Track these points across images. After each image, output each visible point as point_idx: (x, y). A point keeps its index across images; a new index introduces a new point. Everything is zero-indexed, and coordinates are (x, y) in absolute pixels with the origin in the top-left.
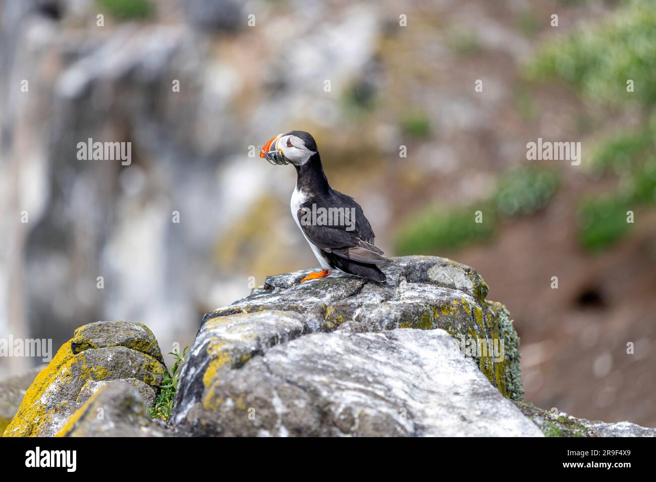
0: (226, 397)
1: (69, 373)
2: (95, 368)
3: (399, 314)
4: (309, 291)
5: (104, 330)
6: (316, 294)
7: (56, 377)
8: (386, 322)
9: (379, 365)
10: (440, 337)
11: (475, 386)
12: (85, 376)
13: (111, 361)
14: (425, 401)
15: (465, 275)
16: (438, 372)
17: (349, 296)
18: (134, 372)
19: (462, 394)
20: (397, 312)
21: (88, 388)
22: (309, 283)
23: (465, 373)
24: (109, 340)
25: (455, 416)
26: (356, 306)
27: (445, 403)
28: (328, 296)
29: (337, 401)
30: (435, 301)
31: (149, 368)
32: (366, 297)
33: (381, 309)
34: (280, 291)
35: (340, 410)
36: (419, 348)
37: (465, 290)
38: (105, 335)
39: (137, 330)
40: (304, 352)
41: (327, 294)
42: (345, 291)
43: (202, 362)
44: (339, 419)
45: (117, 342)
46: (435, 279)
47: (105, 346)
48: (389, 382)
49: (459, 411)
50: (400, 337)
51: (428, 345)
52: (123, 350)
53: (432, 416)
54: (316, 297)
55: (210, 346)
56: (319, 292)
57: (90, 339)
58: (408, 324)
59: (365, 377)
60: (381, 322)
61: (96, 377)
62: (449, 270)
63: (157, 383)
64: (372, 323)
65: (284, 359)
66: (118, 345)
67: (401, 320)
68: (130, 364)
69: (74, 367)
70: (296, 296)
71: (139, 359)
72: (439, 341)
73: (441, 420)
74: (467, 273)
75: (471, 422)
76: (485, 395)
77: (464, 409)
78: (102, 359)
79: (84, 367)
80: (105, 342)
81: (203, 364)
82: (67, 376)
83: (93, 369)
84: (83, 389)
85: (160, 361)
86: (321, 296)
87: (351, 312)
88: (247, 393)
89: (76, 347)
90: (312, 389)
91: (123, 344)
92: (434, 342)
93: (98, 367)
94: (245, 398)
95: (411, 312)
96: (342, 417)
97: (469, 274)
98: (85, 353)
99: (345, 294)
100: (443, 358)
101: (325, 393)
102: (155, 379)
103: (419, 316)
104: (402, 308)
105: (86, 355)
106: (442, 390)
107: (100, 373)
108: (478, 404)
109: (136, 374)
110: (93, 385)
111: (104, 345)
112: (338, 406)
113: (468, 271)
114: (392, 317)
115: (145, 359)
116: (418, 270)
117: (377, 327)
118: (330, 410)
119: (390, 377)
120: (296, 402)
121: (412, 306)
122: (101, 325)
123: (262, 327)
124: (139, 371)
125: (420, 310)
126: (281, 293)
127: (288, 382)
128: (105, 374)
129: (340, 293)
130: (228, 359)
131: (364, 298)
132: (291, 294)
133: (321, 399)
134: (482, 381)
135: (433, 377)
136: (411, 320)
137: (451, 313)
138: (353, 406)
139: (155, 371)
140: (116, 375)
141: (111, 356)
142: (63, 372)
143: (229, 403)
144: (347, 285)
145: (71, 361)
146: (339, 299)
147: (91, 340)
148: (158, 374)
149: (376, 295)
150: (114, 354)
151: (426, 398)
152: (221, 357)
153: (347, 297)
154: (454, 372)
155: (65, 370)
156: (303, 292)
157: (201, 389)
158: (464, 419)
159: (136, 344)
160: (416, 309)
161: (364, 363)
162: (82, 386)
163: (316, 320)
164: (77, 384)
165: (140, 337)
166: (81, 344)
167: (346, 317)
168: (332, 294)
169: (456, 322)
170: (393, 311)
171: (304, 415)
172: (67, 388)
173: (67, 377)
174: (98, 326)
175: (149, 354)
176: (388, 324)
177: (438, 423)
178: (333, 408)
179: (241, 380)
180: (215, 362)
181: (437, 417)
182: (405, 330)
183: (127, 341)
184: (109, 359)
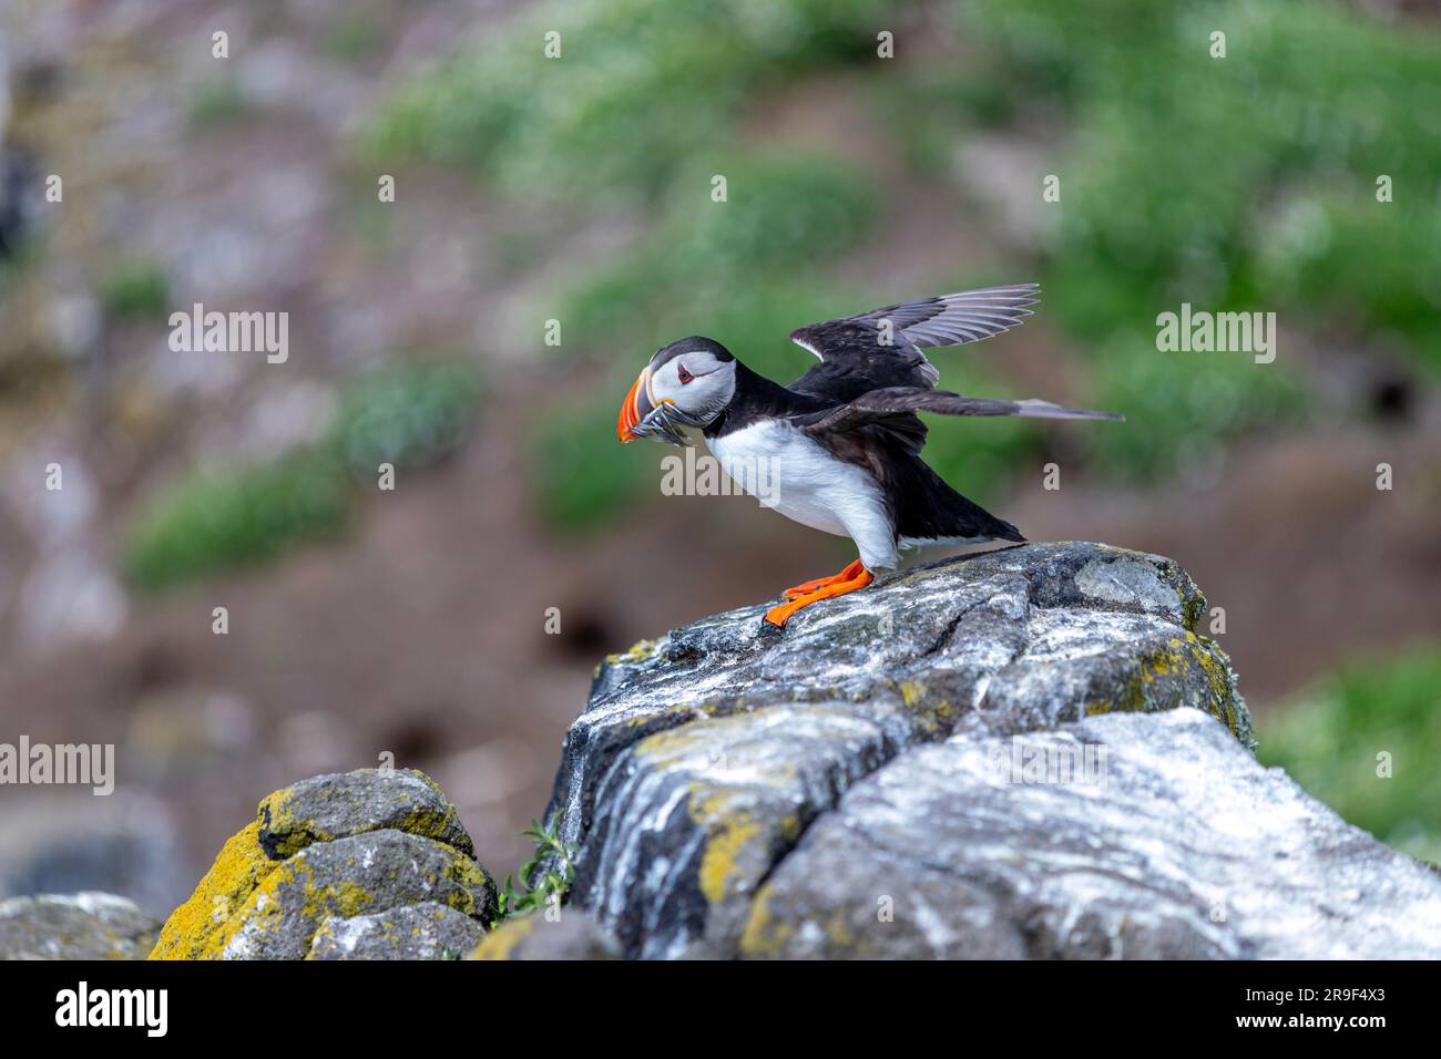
0: (800, 921)
1: (277, 905)
2: (336, 887)
3: (1083, 683)
4: (826, 651)
5: (338, 796)
6: (846, 657)
7: (244, 918)
8: (1057, 705)
9: (1091, 808)
10: (1194, 727)
11: (1317, 833)
12: (313, 910)
13: (371, 867)
14: (1222, 881)
15: (1159, 577)
16: (1217, 810)
17: (926, 654)
18: (427, 887)
19: (1292, 855)
20: (1078, 677)
21: (331, 937)
22: (818, 632)
23: (1277, 804)
24: (352, 817)
25: (1307, 909)
26: (976, 675)
27: (1268, 879)
28: (876, 659)
29: (1059, 901)
30: (1137, 644)
31: (456, 874)
32: (972, 651)
33: (1038, 677)
34: (722, 659)
35: (1070, 922)
36: (1155, 757)
37: (1163, 613)
38: (341, 806)
39: (413, 788)
40: (923, 794)
41: (871, 654)
42: (915, 644)
43: (683, 843)
44: (1069, 944)
45: (372, 821)
46: (1095, 595)
47: (348, 834)
48: (1136, 844)
49: (1306, 895)
50: (1105, 736)
51: (1173, 748)
52: (395, 839)
53: (1254, 915)
54: (850, 663)
55: (694, 803)
56: (853, 652)
57: (308, 819)
58: (1104, 703)
59: (1082, 839)
60: (1045, 705)
61: (341, 908)
62: (1121, 570)
63: (477, 907)
64: (1023, 711)
65: (894, 817)
66: (376, 828)
67: (1089, 697)
68: (415, 867)
69: (285, 891)
70: (799, 666)
71: (432, 855)
72: (1196, 737)
73: (1279, 920)
74: (1162, 573)
75: (1347, 919)
76: (1351, 851)
77: (1315, 888)
78: (349, 863)
79: (310, 887)
80: (346, 823)
81: (690, 848)
82: (272, 913)
83: (331, 890)
84: (316, 941)
85: (470, 855)
86: (859, 659)
87: (966, 690)
88: (852, 904)
89: (274, 845)
90: (992, 879)
91: (387, 825)
92: (1186, 739)
93: (343, 885)
94: (848, 917)
95: (1109, 675)
96: (1078, 938)
97: (1166, 574)
98: (309, 853)
99: (916, 650)
100: (1216, 775)
101: (1024, 887)
102: (471, 899)
103: (1124, 683)
104: (1089, 669)
105: (311, 859)
106: (1247, 851)
107: (349, 898)
108: (1342, 874)
109: (432, 892)
110: (342, 930)
111: (345, 830)
112: (1063, 912)
113: (1164, 567)
114: (1069, 690)
115: (441, 852)
116: (1053, 577)
117: (1036, 719)
118: (1042, 926)
119: (1129, 832)
120: (969, 914)
121: (1106, 660)
122: (329, 783)
123: (797, 748)
124: (436, 883)
125: (1126, 668)
126: (726, 664)
127: (932, 867)
128: (360, 900)
129: (904, 649)
130: (753, 830)
131: (969, 655)
132: (784, 664)
133: (1017, 902)
134: (1327, 819)
135: (1211, 823)
136: (1109, 694)
137: (1175, 669)
138: (1100, 909)
139: (466, 880)
140: (386, 899)
141: (369, 855)
142: (260, 905)
143: (811, 933)
144: (916, 628)
145: (276, 877)
146: (905, 664)
147: (312, 823)
148: (475, 886)
149: (994, 644)
150: (376, 849)
151: (1222, 872)
152: (733, 827)
153: (922, 657)
154: (1254, 807)
155: (262, 900)
156: (813, 656)
157: (699, 910)
158: (1328, 913)
159: (416, 822)
160: (1117, 667)
161: (1061, 807)
162: (312, 931)
163: (898, 718)
164: (297, 931)
165: (423, 802)
166: (289, 835)
167: (958, 704)
168: (886, 653)
169: (1188, 688)
170: (1067, 677)
171: (994, 944)
172: (275, 942)
173: (271, 917)
174: (323, 786)
175: (447, 841)
176: (1061, 709)
177: (1273, 929)
178: (1050, 920)
179: (829, 876)
180: (721, 840)
181: (1266, 915)
182: (1111, 720)
183: (396, 815)
184: (367, 863)
